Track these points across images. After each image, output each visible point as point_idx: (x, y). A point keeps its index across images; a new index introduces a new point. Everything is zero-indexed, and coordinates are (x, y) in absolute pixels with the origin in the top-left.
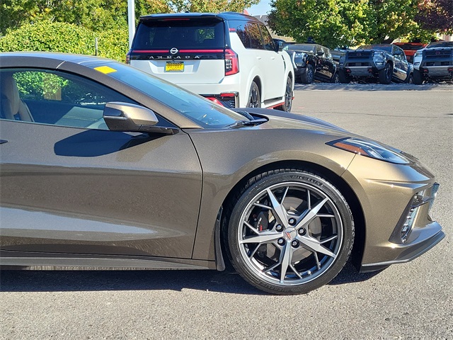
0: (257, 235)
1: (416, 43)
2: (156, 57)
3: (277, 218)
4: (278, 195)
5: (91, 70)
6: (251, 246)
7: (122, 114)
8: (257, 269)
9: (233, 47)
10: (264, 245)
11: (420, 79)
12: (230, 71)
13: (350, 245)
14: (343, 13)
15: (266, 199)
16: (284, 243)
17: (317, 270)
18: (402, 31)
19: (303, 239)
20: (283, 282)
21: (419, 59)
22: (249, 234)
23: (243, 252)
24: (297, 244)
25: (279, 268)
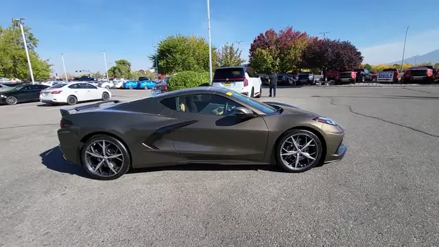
0: (287, 152)
1: (294, 74)
3: (294, 146)
4: (295, 138)
6: (284, 157)
7: (241, 111)
8: (286, 164)
9: (246, 77)
10: (289, 156)
14: (272, 63)
15: (290, 140)
16: (296, 155)
17: (308, 164)
18: (290, 69)
19: (304, 153)
20: (296, 169)
21: (297, 78)
22: (284, 152)
24: (301, 155)
25: (295, 164)
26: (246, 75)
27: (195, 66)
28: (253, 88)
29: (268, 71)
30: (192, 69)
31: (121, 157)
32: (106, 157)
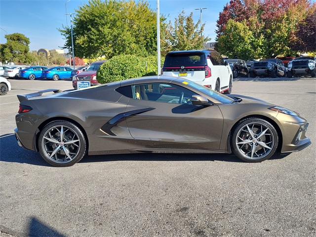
0: (242, 141)
1: (288, 58)
2: (175, 70)
3: (250, 135)
4: (250, 127)
5: (181, 83)
6: (240, 145)
7: (196, 99)
9: (208, 65)
10: (245, 145)
11: (291, 75)
12: (208, 75)
13: (277, 145)
14: (251, 43)
15: (246, 128)
16: (252, 144)
17: (264, 154)
18: (281, 51)
19: (260, 143)
20: (252, 158)
21: (290, 66)
22: (240, 141)
23: (238, 147)
24: (257, 144)
25: (251, 153)
26: (209, 62)
27: (133, 45)
28: (218, 79)
29: (245, 55)
30: (128, 49)
31: (77, 143)
32: (63, 143)
